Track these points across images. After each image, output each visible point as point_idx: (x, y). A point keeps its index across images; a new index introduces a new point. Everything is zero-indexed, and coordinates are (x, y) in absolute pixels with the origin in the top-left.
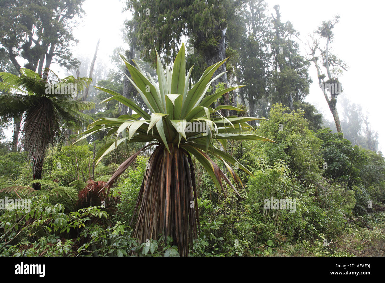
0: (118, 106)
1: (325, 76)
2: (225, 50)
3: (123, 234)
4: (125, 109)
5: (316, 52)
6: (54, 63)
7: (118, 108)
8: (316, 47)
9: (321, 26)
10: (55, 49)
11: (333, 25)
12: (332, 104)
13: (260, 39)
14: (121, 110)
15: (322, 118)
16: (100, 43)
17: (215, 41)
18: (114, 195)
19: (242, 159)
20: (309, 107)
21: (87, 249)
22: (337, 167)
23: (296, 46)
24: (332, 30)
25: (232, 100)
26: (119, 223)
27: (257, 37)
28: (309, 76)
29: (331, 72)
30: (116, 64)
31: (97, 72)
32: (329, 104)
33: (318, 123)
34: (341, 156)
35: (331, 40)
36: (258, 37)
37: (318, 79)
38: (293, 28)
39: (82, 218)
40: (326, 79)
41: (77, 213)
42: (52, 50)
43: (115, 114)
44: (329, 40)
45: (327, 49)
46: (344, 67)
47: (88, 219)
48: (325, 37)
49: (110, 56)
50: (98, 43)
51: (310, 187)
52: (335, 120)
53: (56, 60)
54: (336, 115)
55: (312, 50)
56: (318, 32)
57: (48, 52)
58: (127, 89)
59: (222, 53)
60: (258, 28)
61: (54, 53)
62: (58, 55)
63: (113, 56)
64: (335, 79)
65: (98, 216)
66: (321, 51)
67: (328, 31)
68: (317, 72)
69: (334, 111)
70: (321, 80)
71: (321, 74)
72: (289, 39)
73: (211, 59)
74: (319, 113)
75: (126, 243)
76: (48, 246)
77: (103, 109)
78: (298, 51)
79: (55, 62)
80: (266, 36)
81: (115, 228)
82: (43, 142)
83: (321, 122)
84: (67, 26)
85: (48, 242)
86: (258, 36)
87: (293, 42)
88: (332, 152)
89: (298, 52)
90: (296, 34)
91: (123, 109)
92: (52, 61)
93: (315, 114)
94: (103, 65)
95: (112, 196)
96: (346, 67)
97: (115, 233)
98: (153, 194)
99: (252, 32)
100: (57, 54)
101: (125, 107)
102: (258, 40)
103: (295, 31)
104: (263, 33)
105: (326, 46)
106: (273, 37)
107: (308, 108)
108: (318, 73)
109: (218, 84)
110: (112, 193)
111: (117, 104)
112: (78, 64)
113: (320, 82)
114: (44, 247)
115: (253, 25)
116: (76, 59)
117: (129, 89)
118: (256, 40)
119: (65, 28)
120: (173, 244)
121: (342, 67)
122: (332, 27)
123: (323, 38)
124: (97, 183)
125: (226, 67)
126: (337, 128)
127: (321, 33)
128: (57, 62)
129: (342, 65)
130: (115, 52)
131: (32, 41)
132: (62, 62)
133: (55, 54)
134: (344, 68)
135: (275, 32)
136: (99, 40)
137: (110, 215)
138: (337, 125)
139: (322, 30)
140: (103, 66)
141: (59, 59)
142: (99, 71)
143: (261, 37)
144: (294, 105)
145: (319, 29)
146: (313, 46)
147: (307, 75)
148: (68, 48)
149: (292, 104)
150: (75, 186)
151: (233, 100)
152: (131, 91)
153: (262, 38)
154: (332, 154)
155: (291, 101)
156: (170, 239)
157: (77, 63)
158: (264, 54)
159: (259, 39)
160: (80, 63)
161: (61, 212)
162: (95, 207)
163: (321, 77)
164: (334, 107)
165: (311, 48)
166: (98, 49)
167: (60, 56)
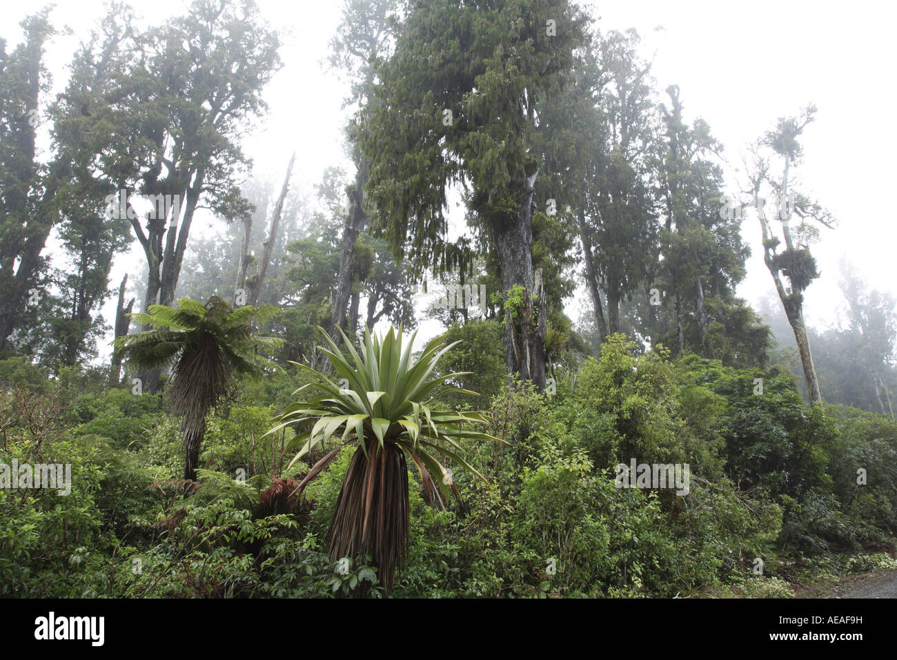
0: (327, 301)
1: (779, 243)
2: (531, 218)
3: (313, 548)
4: (341, 308)
5: (762, 185)
6: (202, 207)
7: (327, 305)
8: (762, 175)
9: (774, 129)
10: (205, 180)
11: (801, 128)
12: (792, 305)
13: (637, 157)
14: (333, 311)
15: (770, 335)
16: (295, 161)
17: (512, 202)
18: (308, 498)
19: (525, 443)
20: (738, 312)
21: (273, 564)
22: (762, 454)
23: (717, 172)
24: (797, 138)
25: (536, 319)
26: (309, 535)
27: (631, 151)
28: (742, 242)
29: (792, 233)
30: (329, 203)
31: (288, 215)
32: (785, 305)
33: (760, 347)
34: (771, 430)
35: (798, 159)
36: (632, 153)
37: (763, 249)
38: (709, 135)
39: (269, 527)
40: (781, 249)
41: (263, 521)
42: (199, 181)
43: (321, 318)
44: (793, 159)
45: (785, 181)
46: (825, 220)
47: (276, 529)
48: (782, 153)
49: (315, 186)
50: (292, 161)
51: (650, 496)
52: (798, 342)
53: (207, 201)
54: (800, 330)
55: (754, 181)
56: (767, 143)
57: (191, 186)
58: (347, 267)
59: (524, 224)
60: (634, 133)
61: (204, 186)
62: (212, 191)
63: (321, 186)
64: (801, 248)
65: (287, 526)
66: (773, 184)
67: (788, 142)
68: (761, 232)
69: (797, 320)
70: (771, 251)
71: (769, 238)
72: (699, 159)
73: (504, 237)
74: (764, 323)
75: (317, 559)
76: (222, 560)
77: (298, 296)
78: (722, 184)
79: (205, 205)
80: (651, 149)
81: (305, 540)
82: (202, 406)
83: (766, 345)
84: (230, 130)
85: (221, 556)
86: (633, 149)
87: (709, 164)
88: (753, 420)
89: (721, 187)
90: (717, 149)
91: (337, 309)
92: (198, 204)
93: (754, 325)
94: (301, 199)
95: (304, 499)
96: (830, 220)
97: (306, 546)
98: (353, 502)
99: (619, 139)
100: (208, 189)
101: (341, 305)
102: (632, 158)
103: (714, 141)
104: (645, 143)
105: (782, 175)
106: (666, 153)
107: (735, 313)
108: (765, 236)
109: (512, 288)
110: (304, 496)
111: (326, 298)
112: (249, 211)
113: (767, 254)
114: (216, 561)
115: (624, 126)
116: (246, 200)
117: (351, 267)
118: (628, 159)
119: (227, 135)
120: (371, 565)
121: (821, 220)
122: (798, 131)
123: (778, 155)
124: (285, 481)
125: (531, 252)
126: (803, 359)
127: (772, 144)
128: (209, 205)
129: (820, 215)
130: (326, 177)
131: (163, 164)
132: (218, 205)
133: (204, 190)
134: (825, 224)
135: (669, 144)
136: (294, 154)
137: (301, 526)
138: (802, 352)
139: (775, 138)
140: (300, 202)
141: (211, 200)
142: (291, 211)
143: (639, 153)
144: (705, 307)
145: (769, 136)
146: (755, 171)
147: (738, 238)
148: (232, 177)
149: (701, 304)
150: (255, 483)
151: (539, 320)
152: (355, 272)
153: (642, 154)
154: (753, 425)
155: (699, 296)
156: (368, 558)
157: (247, 209)
158: (647, 190)
159: (635, 156)
160: (253, 208)
161: (248, 519)
162: (284, 515)
163: (770, 244)
164: (797, 311)
165: (750, 177)
166: (292, 173)
167: (214, 194)
